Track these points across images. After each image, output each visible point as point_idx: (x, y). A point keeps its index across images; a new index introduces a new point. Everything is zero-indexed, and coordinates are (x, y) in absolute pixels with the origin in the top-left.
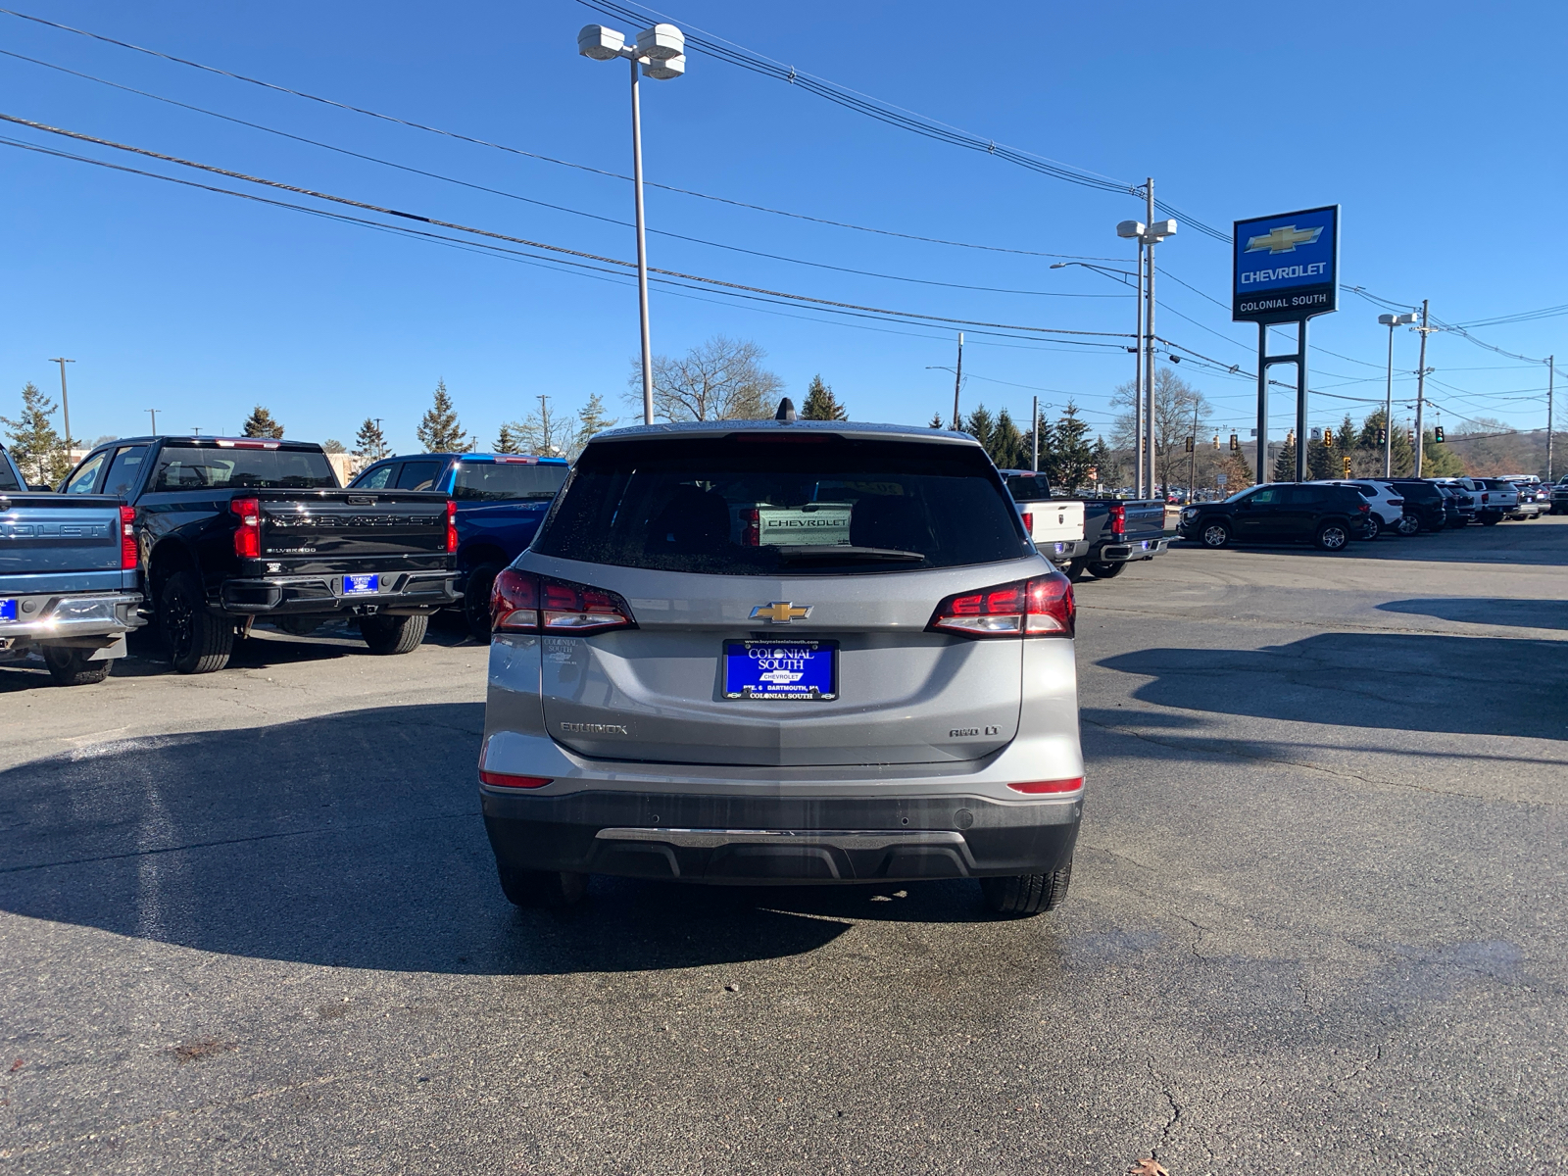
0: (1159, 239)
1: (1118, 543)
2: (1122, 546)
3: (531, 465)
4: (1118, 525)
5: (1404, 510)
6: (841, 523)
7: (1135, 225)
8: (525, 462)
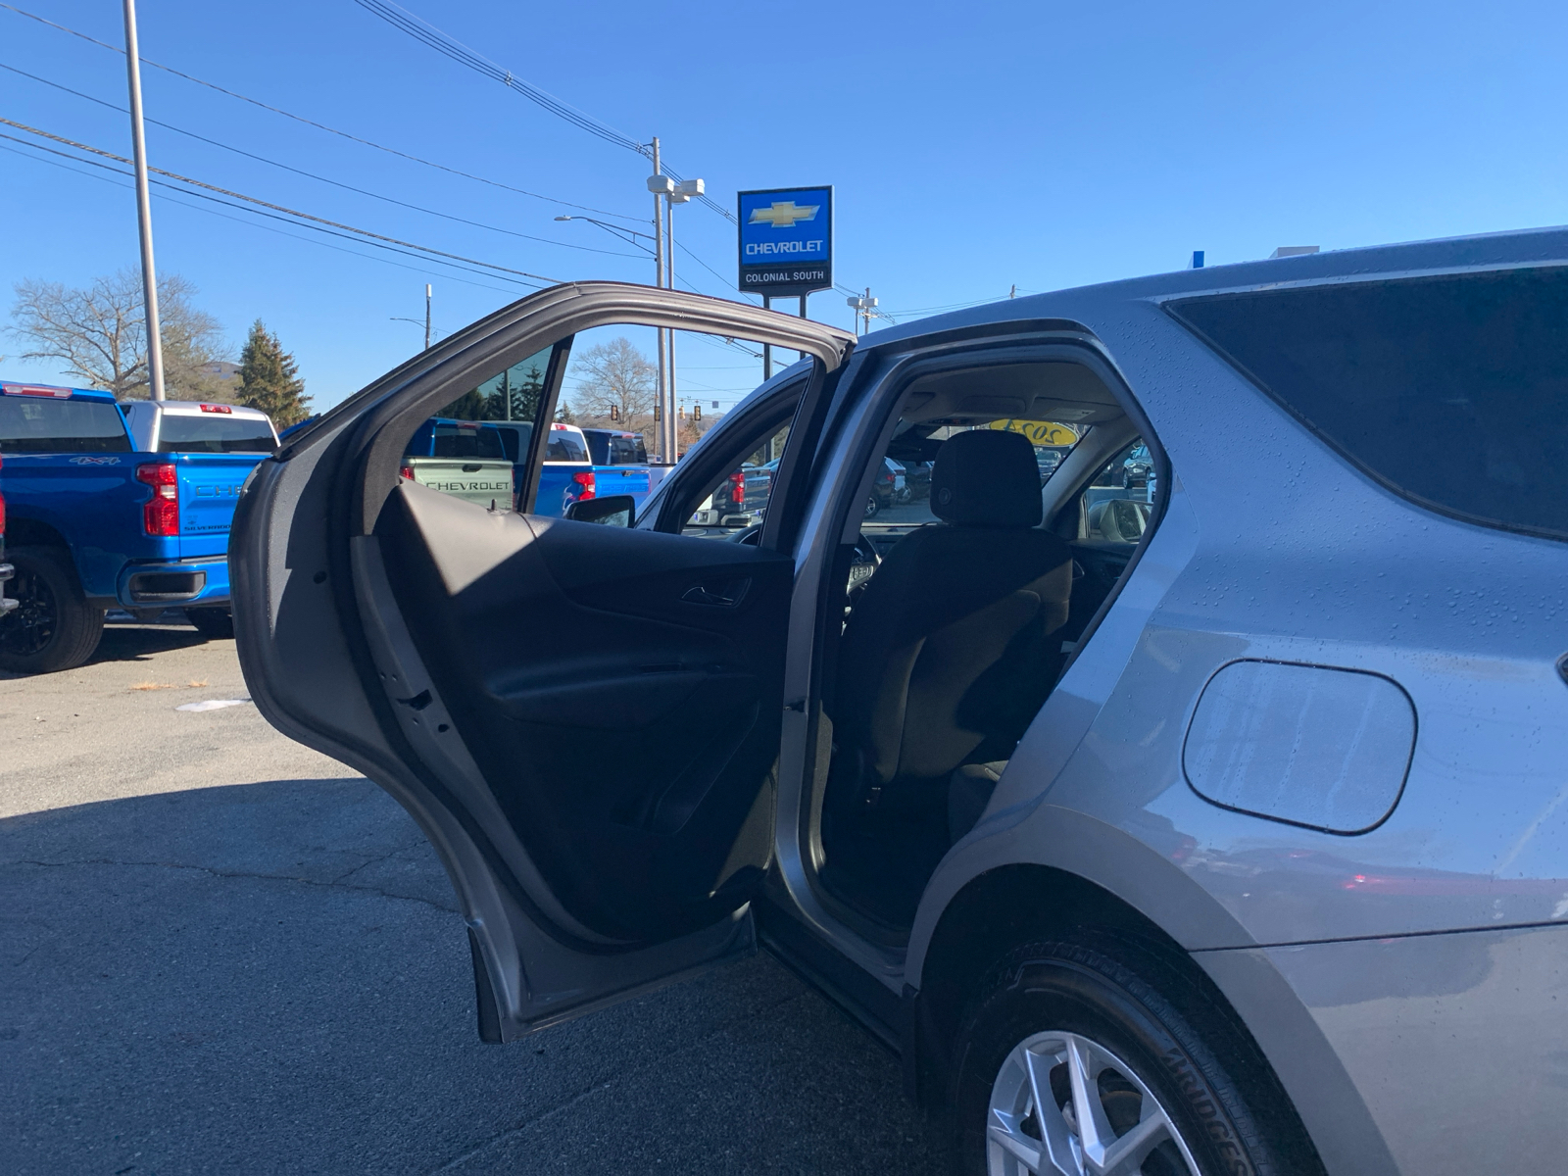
0: (687, 198)
1: (738, 512)
2: (743, 516)
3: (61, 399)
4: (738, 493)
5: (907, 480)
6: (504, 486)
7: (666, 181)
8: (52, 394)
